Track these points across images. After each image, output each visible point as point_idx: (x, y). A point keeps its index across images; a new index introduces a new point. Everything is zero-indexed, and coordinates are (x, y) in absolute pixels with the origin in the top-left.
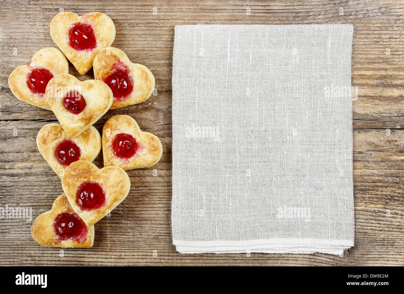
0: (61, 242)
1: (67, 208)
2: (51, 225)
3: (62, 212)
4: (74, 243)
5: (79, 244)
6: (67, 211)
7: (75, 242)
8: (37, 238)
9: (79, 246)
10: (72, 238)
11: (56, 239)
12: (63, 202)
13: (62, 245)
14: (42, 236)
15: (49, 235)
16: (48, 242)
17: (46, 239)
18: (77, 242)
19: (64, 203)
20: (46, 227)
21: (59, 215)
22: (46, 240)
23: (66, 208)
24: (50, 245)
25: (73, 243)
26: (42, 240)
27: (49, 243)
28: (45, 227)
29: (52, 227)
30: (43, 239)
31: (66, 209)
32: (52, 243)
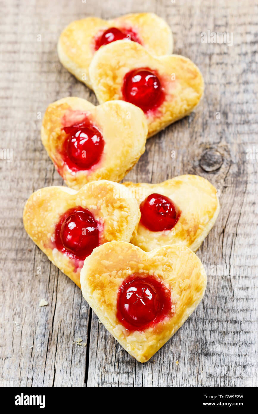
0: (53, 249)
1: (98, 207)
2: (59, 214)
3: (86, 206)
4: (68, 266)
5: (73, 274)
6: (95, 210)
7: (70, 266)
8: (28, 216)
9: (72, 276)
10: (71, 256)
11: (50, 239)
12: (99, 194)
13: (51, 254)
14: (35, 220)
15: (45, 225)
16: (38, 234)
17: (38, 227)
18: (73, 268)
19: (99, 196)
20: (51, 210)
21: (80, 208)
22: (36, 229)
23: (96, 205)
24: (37, 241)
25: (68, 264)
26: (32, 225)
27: (37, 236)
28: (49, 208)
29: (58, 216)
30: (34, 224)
31: (95, 207)
32: (40, 241)
